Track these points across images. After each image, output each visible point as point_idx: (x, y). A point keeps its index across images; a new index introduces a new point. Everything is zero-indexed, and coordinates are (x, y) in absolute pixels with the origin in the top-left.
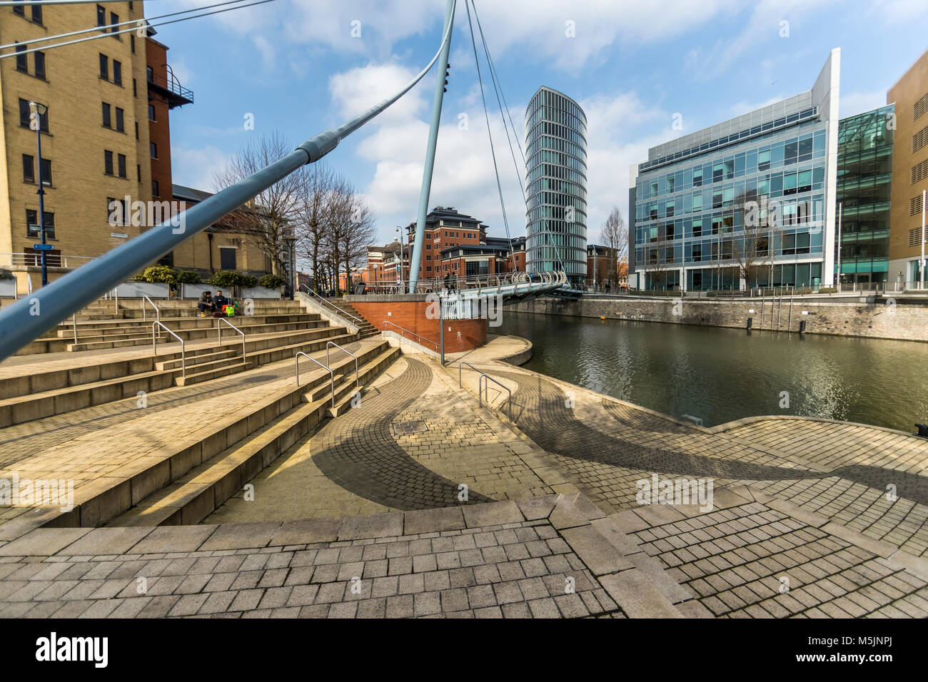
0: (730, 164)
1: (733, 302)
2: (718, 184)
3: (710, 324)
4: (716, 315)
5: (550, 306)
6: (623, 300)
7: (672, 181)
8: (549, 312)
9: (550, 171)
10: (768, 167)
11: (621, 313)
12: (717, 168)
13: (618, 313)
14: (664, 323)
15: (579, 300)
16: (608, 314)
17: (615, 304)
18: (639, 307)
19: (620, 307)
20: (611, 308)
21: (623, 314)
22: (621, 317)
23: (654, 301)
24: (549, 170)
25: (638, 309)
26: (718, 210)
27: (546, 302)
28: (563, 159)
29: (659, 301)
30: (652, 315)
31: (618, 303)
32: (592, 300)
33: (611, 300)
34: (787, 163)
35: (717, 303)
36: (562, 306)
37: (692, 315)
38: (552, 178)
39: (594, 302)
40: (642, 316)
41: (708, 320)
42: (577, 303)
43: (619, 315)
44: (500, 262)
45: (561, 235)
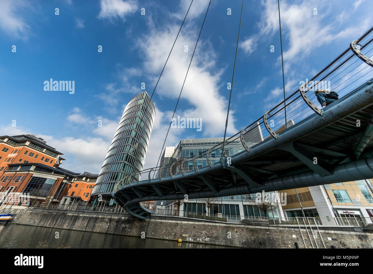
1: (279, 228)
4: (269, 239)
5: (114, 224)
6: (190, 223)
8: (111, 231)
11: (187, 235)
13: (184, 235)
16: (175, 235)
17: (182, 225)
18: (204, 229)
20: (178, 230)
21: (189, 236)
22: (187, 240)
23: (217, 224)
25: (204, 232)
27: (111, 220)
29: (221, 225)
30: (217, 238)
31: (185, 225)
32: (160, 221)
33: (179, 222)
35: (268, 228)
36: (128, 226)
37: (250, 238)
39: (161, 223)
40: (207, 239)
41: (265, 244)
42: (144, 224)
43: (186, 237)
44: (65, 183)
45: (132, 168)
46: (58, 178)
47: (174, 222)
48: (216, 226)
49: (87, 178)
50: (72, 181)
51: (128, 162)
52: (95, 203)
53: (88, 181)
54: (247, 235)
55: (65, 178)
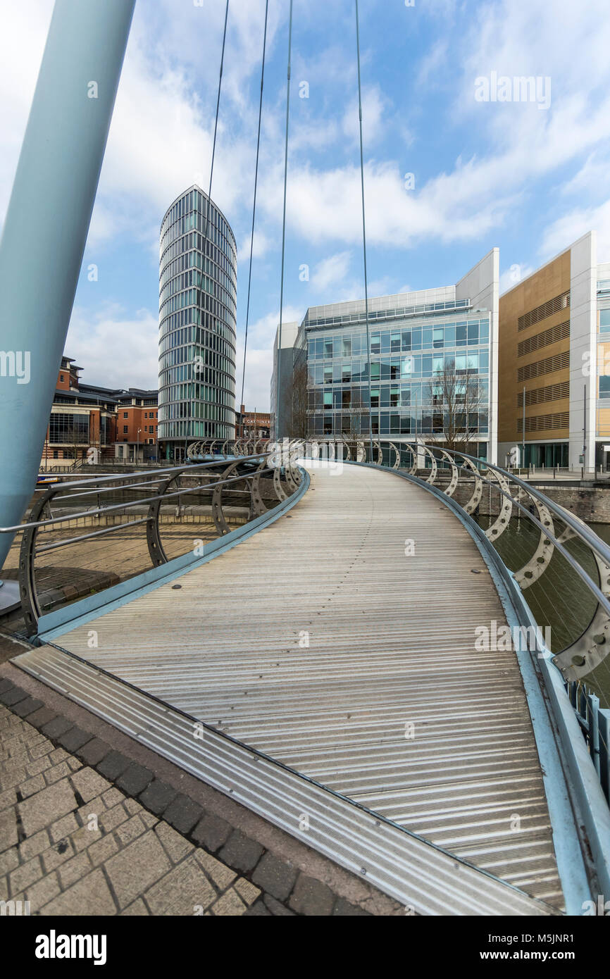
0: (407, 337)
2: (395, 354)
10: (441, 345)
12: (394, 338)
24: (202, 299)
34: (458, 344)
44: (107, 417)
45: (214, 389)
46: (91, 411)
49: (138, 401)
50: (116, 411)
51: (202, 380)
52: (168, 451)
53: (142, 405)
55: (103, 410)
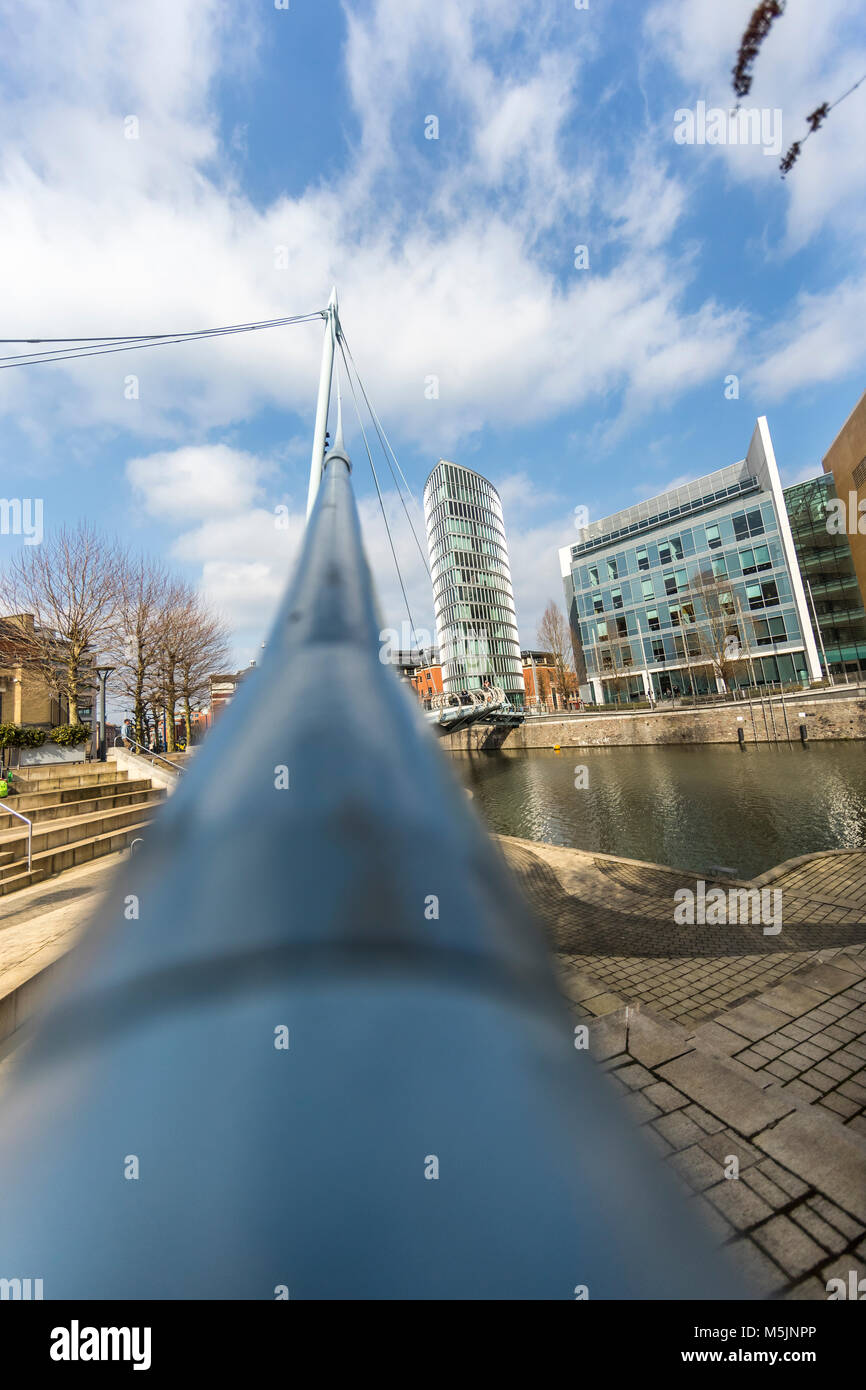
0: (677, 543)
1: (716, 710)
2: (667, 566)
3: (694, 741)
4: (698, 728)
5: (483, 737)
6: (579, 720)
7: (613, 565)
8: (482, 746)
9: (462, 560)
10: (719, 544)
11: (579, 738)
12: (662, 548)
13: (575, 739)
14: (637, 745)
15: (520, 725)
16: (562, 740)
17: (569, 726)
18: (600, 727)
19: (576, 731)
20: (564, 733)
21: (583, 739)
22: (580, 745)
23: (618, 717)
24: (460, 557)
25: (600, 731)
26: (673, 597)
27: (478, 733)
28: (476, 544)
29: (624, 717)
30: (620, 736)
31: (574, 724)
32: (537, 724)
33: (564, 722)
34: (739, 538)
35: (696, 712)
36: (499, 737)
37: (669, 731)
38: (466, 568)
39: (541, 727)
40: (606, 740)
41: (690, 737)
42: (519, 730)
43: (577, 741)
47: (558, 722)
48: (617, 721)
54: (663, 727)
